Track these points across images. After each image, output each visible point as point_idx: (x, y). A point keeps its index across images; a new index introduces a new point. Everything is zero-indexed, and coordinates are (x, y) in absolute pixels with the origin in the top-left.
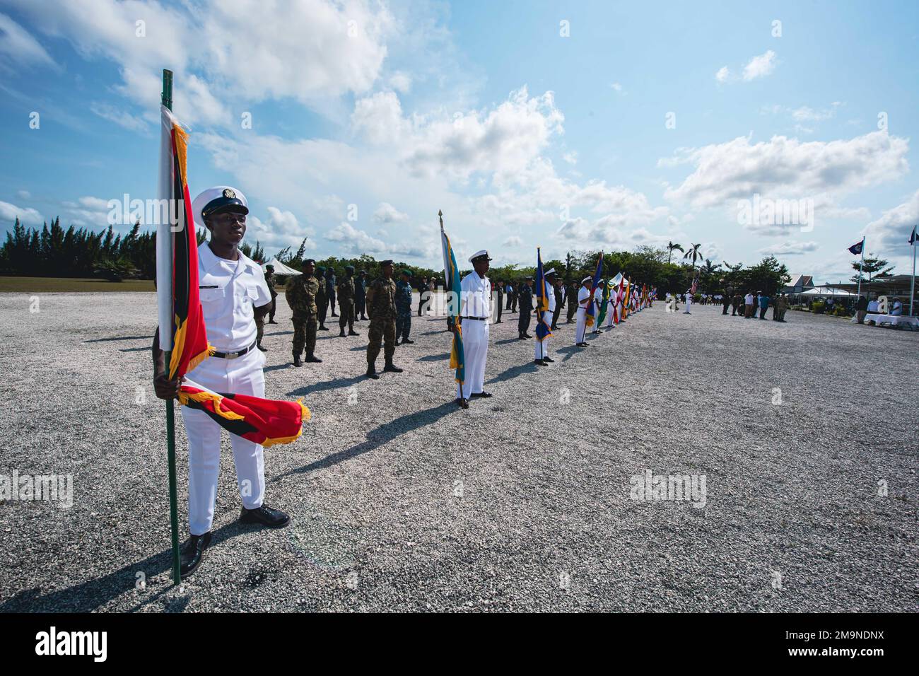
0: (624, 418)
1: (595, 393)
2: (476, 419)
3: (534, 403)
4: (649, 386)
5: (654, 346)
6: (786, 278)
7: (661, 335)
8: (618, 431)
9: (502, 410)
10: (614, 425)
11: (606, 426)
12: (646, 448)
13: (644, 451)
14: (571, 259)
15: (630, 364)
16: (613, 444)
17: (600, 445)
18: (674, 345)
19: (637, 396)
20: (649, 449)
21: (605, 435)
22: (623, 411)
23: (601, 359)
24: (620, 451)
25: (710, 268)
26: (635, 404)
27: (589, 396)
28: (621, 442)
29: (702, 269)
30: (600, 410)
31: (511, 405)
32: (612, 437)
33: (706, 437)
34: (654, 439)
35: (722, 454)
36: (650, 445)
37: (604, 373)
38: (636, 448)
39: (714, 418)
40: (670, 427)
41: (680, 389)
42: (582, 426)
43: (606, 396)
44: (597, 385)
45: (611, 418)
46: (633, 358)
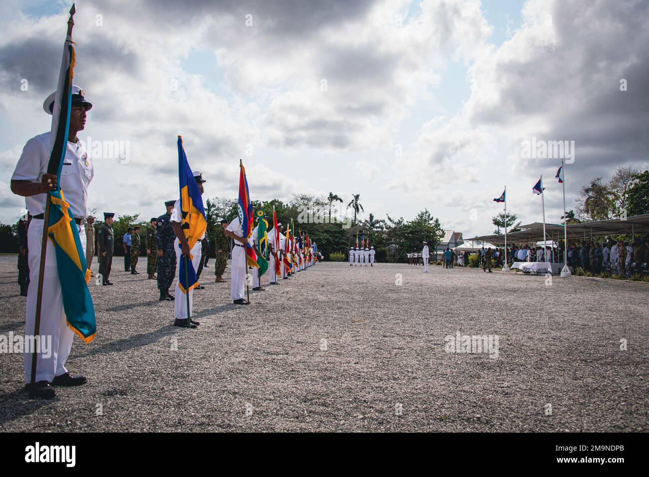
0: (330, 378)
1: (278, 354)
2: (69, 413)
3: (183, 376)
4: (347, 338)
5: (334, 299)
6: (441, 233)
7: (338, 289)
8: (328, 395)
9: (122, 393)
10: (319, 388)
11: (308, 392)
12: (377, 411)
13: (375, 415)
14: (213, 209)
15: (312, 318)
16: (329, 414)
17: (309, 419)
18: (357, 297)
19: (337, 350)
20: (381, 412)
21: (312, 404)
22: (326, 370)
23: (272, 315)
24: (342, 422)
25: (372, 222)
26: (338, 359)
27: (270, 357)
28: (339, 410)
29: (365, 225)
30: (292, 372)
31: (139, 383)
32: (324, 405)
33: (442, 383)
34: (382, 396)
35: (472, 398)
36: (379, 406)
37: (283, 330)
38: (364, 413)
39: (439, 361)
40: (394, 379)
41: (385, 336)
42: (272, 397)
43: (294, 355)
44: (278, 344)
45: (312, 380)
46: (312, 311)
